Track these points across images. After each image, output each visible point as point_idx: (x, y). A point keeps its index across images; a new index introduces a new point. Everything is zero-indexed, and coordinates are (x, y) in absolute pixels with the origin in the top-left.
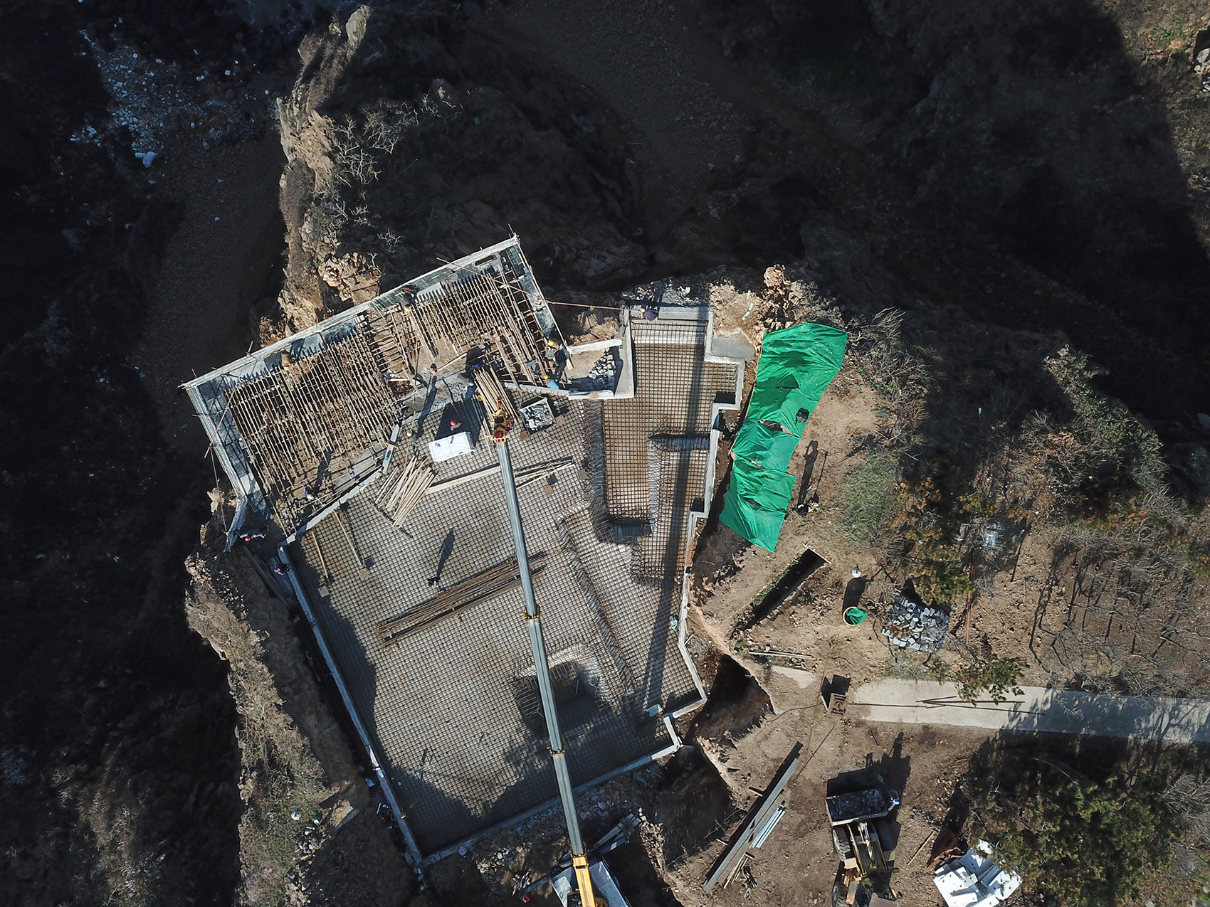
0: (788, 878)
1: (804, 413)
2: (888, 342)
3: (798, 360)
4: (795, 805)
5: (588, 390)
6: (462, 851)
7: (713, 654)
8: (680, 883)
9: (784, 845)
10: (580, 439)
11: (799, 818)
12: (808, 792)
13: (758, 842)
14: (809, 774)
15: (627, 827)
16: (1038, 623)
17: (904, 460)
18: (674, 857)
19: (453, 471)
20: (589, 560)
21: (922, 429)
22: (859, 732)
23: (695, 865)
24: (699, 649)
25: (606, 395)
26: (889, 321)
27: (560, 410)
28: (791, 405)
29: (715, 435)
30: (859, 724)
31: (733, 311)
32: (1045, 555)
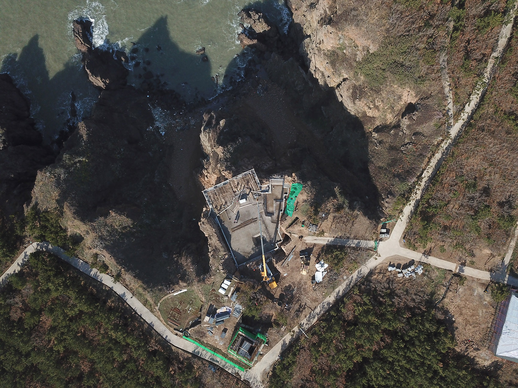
0: (294, 266)
1: (296, 197)
2: (309, 186)
3: (295, 189)
4: (295, 255)
5: (264, 192)
6: (244, 264)
7: (284, 234)
8: (278, 266)
9: (293, 261)
10: (263, 200)
11: (295, 257)
12: (297, 253)
13: (289, 260)
14: (297, 250)
15: (270, 259)
16: (331, 228)
17: (310, 204)
18: (277, 263)
19: (244, 205)
20: (264, 219)
21: (313, 199)
22: (305, 244)
23: (280, 263)
24: (282, 233)
25: (267, 193)
26: (309, 183)
27: (260, 195)
28: (294, 195)
29: (284, 199)
30: (305, 243)
31: (287, 180)
32: (332, 218)
